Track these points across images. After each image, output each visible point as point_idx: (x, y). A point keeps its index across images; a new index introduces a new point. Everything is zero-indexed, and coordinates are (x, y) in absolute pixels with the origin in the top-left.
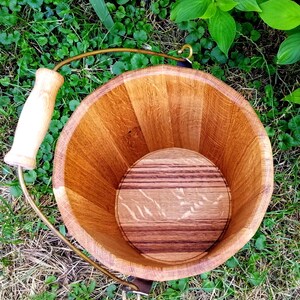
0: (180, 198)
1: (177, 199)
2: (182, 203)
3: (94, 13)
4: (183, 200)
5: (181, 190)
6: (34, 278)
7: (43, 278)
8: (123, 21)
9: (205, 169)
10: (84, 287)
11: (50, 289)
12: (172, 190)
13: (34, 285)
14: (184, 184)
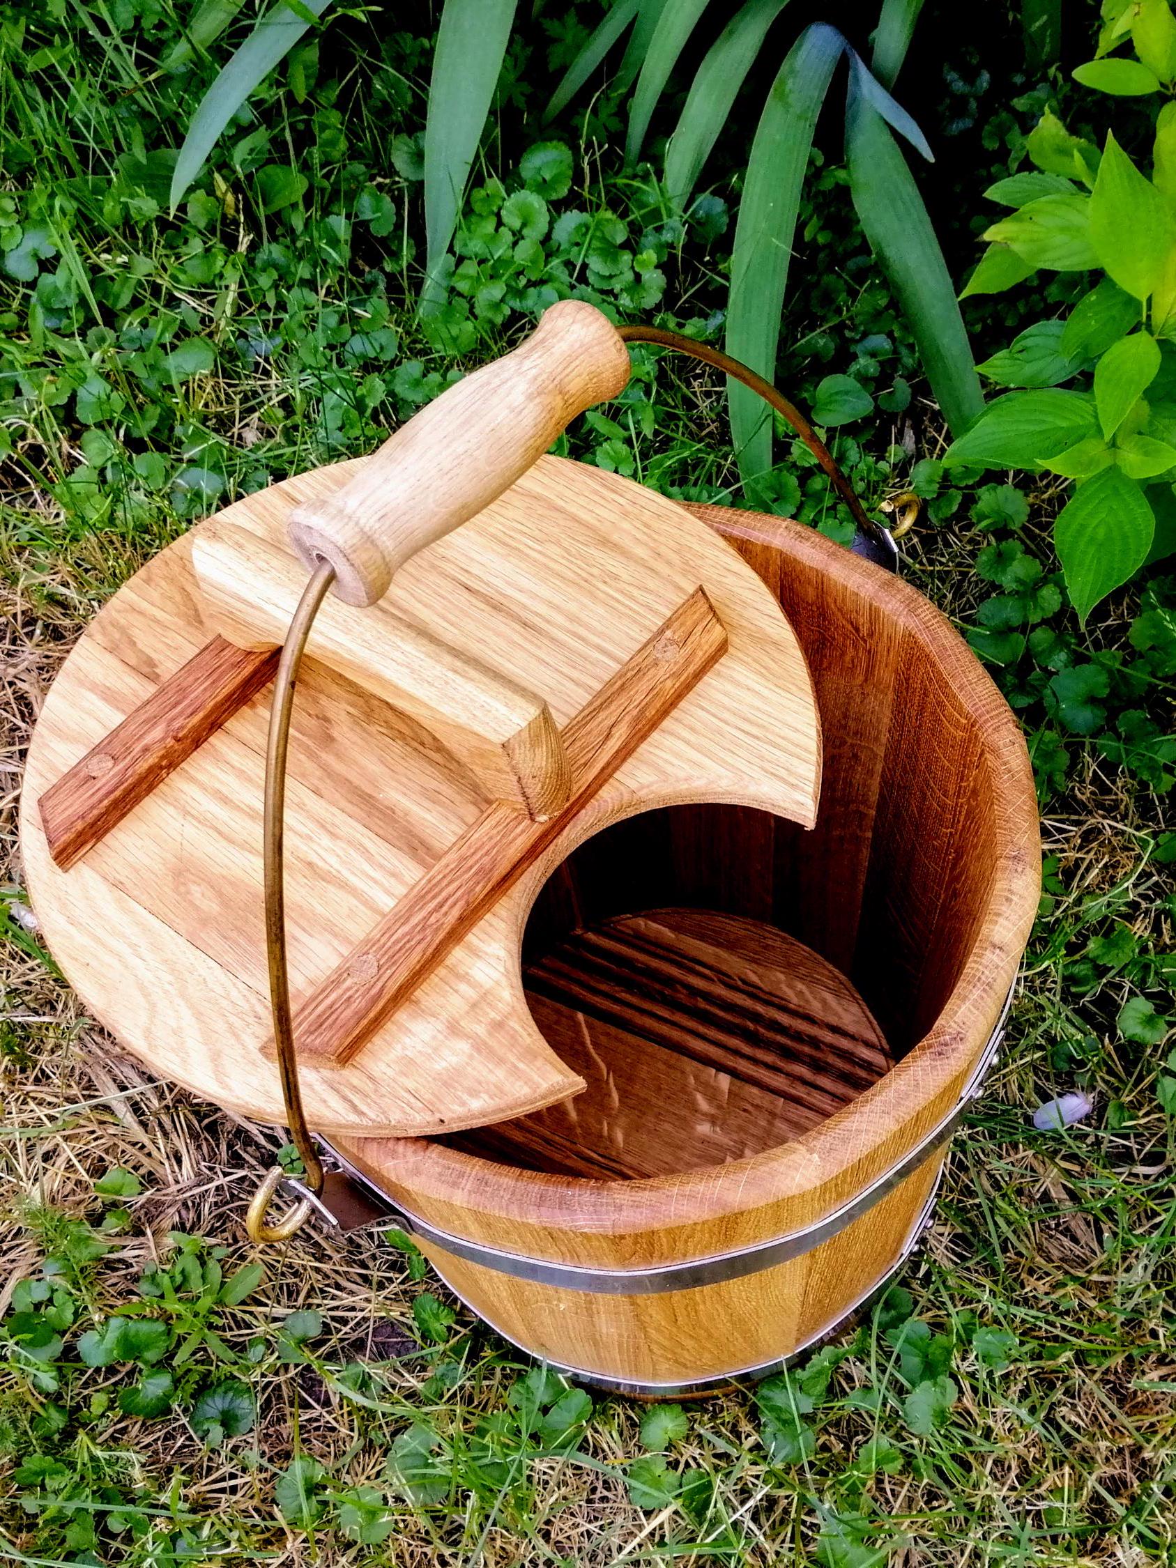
0: (703, 1104)
1: (695, 1109)
2: (704, 1128)
3: (725, 425)
4: (713, 1120)
5: (724, 1081)
6: (67, 1151)
7: (99, 1170)
8: (805, 475)
9: (845, 1043)
10: (215, 1271)
11: (96, 1220)
12: (690, 1066)
13: (54, 1178)
14: (744, 1066)
